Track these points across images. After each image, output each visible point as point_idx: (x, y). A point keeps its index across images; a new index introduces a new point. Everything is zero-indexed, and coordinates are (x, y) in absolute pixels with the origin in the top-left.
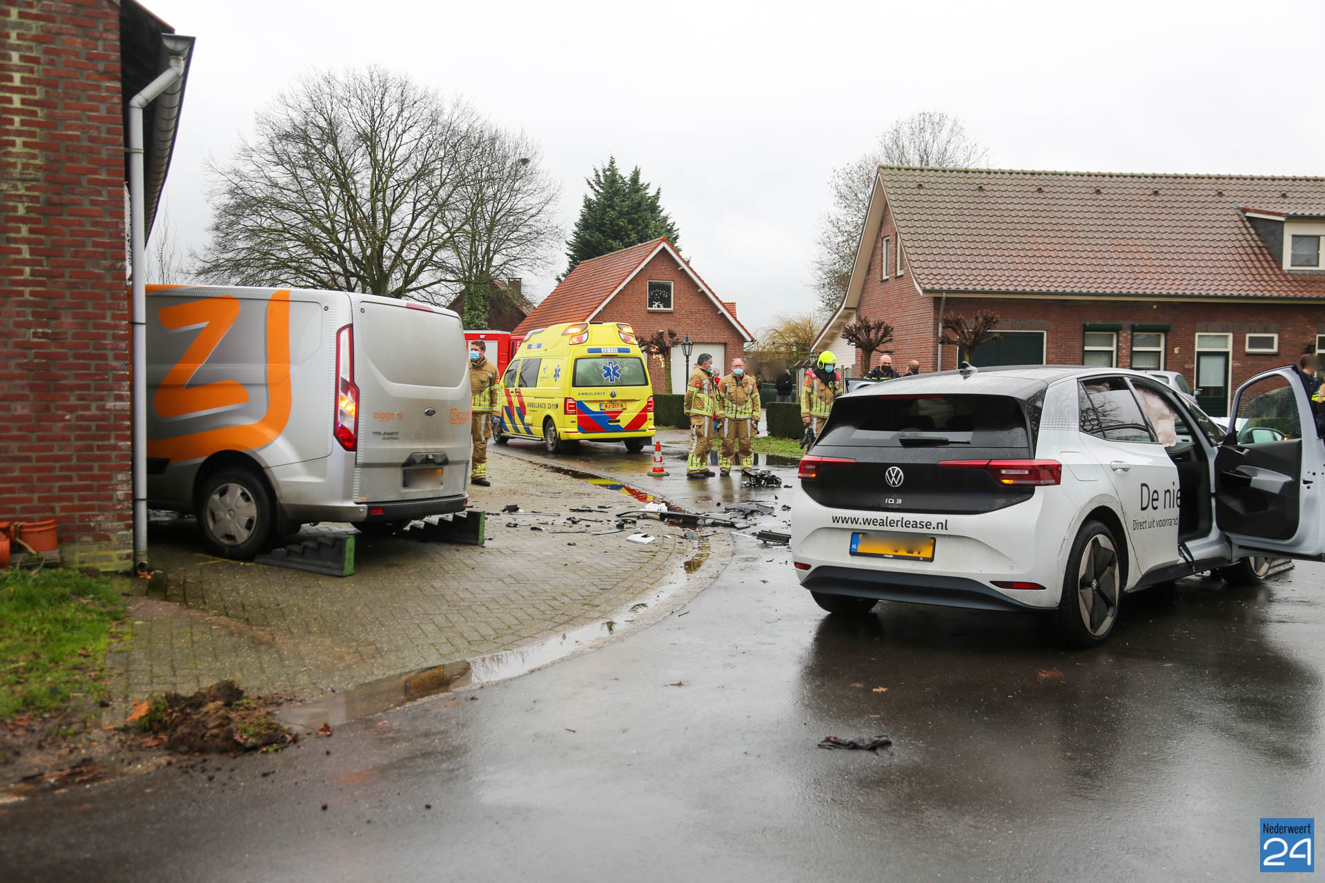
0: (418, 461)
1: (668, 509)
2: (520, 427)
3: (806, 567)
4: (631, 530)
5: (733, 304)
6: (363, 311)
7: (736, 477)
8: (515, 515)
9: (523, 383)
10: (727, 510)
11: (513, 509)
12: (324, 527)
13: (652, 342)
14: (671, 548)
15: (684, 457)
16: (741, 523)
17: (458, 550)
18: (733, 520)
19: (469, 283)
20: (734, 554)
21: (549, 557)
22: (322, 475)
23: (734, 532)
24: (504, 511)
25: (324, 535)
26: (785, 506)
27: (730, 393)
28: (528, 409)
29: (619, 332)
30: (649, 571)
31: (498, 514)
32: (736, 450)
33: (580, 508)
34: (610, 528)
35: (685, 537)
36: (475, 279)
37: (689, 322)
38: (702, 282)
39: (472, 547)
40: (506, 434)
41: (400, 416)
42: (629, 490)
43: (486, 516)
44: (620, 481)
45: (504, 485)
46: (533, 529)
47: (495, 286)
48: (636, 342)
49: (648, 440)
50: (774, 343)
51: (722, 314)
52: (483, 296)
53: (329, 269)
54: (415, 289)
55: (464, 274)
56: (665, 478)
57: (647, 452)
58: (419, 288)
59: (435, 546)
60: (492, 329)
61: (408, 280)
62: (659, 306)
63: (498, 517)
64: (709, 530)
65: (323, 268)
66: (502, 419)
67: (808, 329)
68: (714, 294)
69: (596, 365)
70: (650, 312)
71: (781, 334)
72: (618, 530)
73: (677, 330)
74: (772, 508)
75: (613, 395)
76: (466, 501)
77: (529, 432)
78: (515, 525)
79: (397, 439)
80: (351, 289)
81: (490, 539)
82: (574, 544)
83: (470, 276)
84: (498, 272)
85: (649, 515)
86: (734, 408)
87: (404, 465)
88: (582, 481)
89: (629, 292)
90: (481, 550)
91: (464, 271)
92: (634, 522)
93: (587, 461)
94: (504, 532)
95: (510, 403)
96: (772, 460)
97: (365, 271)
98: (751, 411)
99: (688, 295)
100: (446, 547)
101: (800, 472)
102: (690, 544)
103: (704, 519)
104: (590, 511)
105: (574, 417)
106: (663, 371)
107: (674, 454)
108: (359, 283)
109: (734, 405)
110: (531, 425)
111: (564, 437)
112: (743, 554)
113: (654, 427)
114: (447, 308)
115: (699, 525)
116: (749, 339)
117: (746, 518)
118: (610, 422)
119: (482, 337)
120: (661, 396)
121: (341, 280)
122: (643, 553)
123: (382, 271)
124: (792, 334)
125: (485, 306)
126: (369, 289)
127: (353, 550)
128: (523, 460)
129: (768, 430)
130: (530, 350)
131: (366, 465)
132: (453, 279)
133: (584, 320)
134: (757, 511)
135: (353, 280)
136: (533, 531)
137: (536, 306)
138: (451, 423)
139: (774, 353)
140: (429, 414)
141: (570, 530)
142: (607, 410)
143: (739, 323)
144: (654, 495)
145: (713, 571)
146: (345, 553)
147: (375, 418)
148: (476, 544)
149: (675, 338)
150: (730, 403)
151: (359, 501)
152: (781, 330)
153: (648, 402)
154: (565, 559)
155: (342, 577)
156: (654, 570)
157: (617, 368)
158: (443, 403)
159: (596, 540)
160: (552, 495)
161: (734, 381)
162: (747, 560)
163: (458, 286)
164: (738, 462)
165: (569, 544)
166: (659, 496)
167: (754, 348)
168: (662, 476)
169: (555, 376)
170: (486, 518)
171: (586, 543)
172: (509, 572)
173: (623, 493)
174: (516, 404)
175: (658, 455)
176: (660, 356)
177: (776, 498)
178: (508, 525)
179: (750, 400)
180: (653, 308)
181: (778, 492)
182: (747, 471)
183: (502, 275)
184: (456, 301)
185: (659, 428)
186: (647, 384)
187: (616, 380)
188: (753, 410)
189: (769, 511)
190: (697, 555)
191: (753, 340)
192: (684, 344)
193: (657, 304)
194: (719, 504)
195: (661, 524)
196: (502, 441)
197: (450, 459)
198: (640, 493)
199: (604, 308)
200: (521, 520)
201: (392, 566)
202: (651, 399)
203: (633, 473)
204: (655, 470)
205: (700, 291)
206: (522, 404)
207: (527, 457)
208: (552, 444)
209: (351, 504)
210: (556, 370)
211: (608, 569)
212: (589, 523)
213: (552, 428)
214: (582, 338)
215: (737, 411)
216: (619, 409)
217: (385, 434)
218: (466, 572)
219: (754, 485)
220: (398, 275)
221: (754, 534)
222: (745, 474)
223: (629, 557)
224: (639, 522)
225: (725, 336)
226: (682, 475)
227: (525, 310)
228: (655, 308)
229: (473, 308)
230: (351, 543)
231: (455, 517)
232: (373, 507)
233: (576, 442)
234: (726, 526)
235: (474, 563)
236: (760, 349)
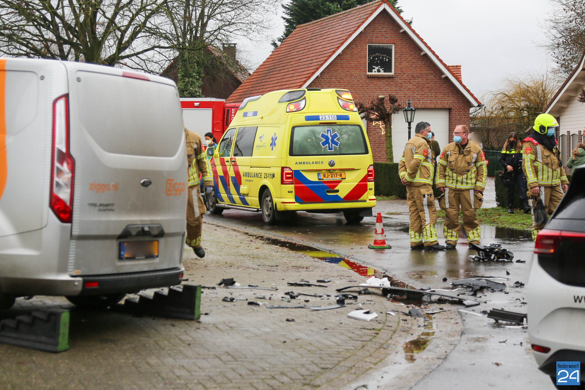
0: (134, 233)
1: (391, 284)
2: (236, 197)
3: (545, 350)
4: (352, 306)
5: (458, 67)
6: (79, 80)
7: (462, 250)
8: (231, 289)
9: (238, 152)
10: (455, 286)
11: (229, 283)
12: (38, 300)
13: (372, 109)
14: (395, 325)
15: (406, 230)
16: (469, 300)
17: (173, 326)
18: (461, 297)
19: (183, 49)
20: (462, 333)
21: (267, 333)
22: (37, 247)
23: (462, 310)
24: (220, 284)
25: (37, 309)
26: (517, 283)
27: (450, 162)
28: (243, 179)
29: (338, 98)
30: (372, 350)
31: (214, 288)
32: (461, 221)
33: (299, 282)
34: (330, 304)
35: (410, 314)
36: (189, 45)
37: (411, 86)
38: (425, 44)
39: (188, 322)
40: (221, 204)
41: (116, 187)
42: (348, 263)
43: (202, 290)
44: (339, 254)
45: (220, 258)
46: (250, 303)
47: (209, 53)
48: (356, 109)
49: (368, 211)
50: (502, 108)
51: (447, 78)
52: (198, 63)
53: (42, 36)
54: (128, 56)
55: (178, 40)
56: (387, 251)
57: (368, 224)
58: (132, 55)
59: (149, 321)
60: (206, 97)
61: (121, 47)
62: (379, 71)
63: (214, 291)
64: (434, 308)
65: (36, 36)
66: (216, 188)
67: (540, 92)
68: (437, 57)
69: (314, 133)
70: (369, 77)
71: (510, 98)
72: (338, 306)
73: (398, 96)
74: (504, 284)
75: (332, 164)
76: (182, 274)
77: (244, 202)
78: (232, 300)
79: (112, 210)
80: (64, 57)
81: (206, 314)
82: (293, 320)
83: (184, 43)
84: (212, 38)
85: (370, 290)
86: (455, 178)
87: (120, 237)
88: (300, 254)
89: (348, 57)
90: (197, 325)
91: (178, 37)
92: (355, 298)
93: (305, 233)
94: (220, 306)
95: (225, 172)
96: (501, 233)
97: (78, 38)
98: (474, 181)
99: (410, 58)
100: (162, 321)
101: (537, 246)
102: (415, 322)
103: (430, 295)
104: (309, 285)
105: (292, 187)
106: (383, 138)
107: (396, 225)
108: (73, 50)
109: (455, 175)
110: (247, 195)
111: (280, 207)
112: (473, 333)
113: (374, 197)
114: (161, 75)
115: (425, 301)
116: (475, 104)
117: (475, 295)
118: (328, 192)
119: (196, 104)
120: (382, 164)
121: (54, 48)
122: (366, 331)
123: (95, 38)
124: (522, 98)
125: (199, 73)
126: (82, 56)
127: (68, 325)
128: (238, 232)
129: (497, 200)
130: (245, 118)
131: (81, 238)
132: (167, 45)
133: (301, 86)
134: (487, 288)
135: (66, 48)
136: (251, 306)
137: (251, 72)
138: (168, 194)
139: (502, 119)
140: (145, 185)
141: (289, 305)
142: (325, 179)
143: (464, 87)
144: (376, 269)
145: (441, 351)
146: (59, 328)
147: (90, 189)
148: (192, 319)
149: (396, 104)
150: (450, 173)
151: (74, 274)
152: (511, 93)
153: (369, 171)
154: (283, 336)
155: (56, 352)
156: (377, 349)
157: (335, 136)
158: (158, 174)
159: (314, 316)
160: (269, 268)
161: (457, 149)
162: (478, 340)
163: (172, 52)
164: (464, 235)
165: (288, 320)
166: (381, 271)
167: (481, 113)
168: (383, 249)
169: (271, 144)
170: (202, 292)
171: (305, 319)
172: (226, 349)
173: (343, 267)
174: (232, 174)
175: (379, 227)
176: (380, 123)
177: (508, 273)
178: (225, 300)
179: (475, 169)
180: (373, 73)
181: (509, 267)
182: (475, 244)
183: (216, 41)
184: (170, 67)
185: (380, 198)
186: (367, 152)
187: (335, 148)
188: (477, 180)
189: (501, 288)
190: (423, 334)
191: (480, 105)
192: (406, 110)
193: (377, 68)
194: (445, 280)
195: (383, 300)
196: (217, 212)
197: (166, 231)
198: (360, 266)
199: (322, 73)
200: (237, 294)
201: (106, 341)
202: (372, 168)
203: (353, 245)
204: (376, 242)
205: (422, 54)
206: (237, 173)
207: (242, 228)
208: (269, 215)
209: (65, 277)
210: (272, 139)
211: (329, 347)
212: (308, 298)
213: (269, 199)
214: (299, 105)
215: (457, 181)
216: (338, 178)
217: (101, 205)
218: (182, 349)
219: (483, 260)
220: (112, 42)
221: (484, 312)
222: (473, 247)
223: (351, 335)
224: (361, 298)
225: (449, 101)
226: (404, 248)
227: (239, 76)
228: (374, 73)
229: (187, 75)
230: (65, 317)
231: (171, 291)
232: (88, 280)
233: (292, 213)
234: (453, 303)
235: (191, 339)
236: (488, 114)
